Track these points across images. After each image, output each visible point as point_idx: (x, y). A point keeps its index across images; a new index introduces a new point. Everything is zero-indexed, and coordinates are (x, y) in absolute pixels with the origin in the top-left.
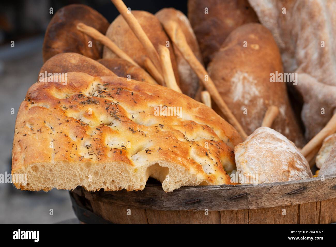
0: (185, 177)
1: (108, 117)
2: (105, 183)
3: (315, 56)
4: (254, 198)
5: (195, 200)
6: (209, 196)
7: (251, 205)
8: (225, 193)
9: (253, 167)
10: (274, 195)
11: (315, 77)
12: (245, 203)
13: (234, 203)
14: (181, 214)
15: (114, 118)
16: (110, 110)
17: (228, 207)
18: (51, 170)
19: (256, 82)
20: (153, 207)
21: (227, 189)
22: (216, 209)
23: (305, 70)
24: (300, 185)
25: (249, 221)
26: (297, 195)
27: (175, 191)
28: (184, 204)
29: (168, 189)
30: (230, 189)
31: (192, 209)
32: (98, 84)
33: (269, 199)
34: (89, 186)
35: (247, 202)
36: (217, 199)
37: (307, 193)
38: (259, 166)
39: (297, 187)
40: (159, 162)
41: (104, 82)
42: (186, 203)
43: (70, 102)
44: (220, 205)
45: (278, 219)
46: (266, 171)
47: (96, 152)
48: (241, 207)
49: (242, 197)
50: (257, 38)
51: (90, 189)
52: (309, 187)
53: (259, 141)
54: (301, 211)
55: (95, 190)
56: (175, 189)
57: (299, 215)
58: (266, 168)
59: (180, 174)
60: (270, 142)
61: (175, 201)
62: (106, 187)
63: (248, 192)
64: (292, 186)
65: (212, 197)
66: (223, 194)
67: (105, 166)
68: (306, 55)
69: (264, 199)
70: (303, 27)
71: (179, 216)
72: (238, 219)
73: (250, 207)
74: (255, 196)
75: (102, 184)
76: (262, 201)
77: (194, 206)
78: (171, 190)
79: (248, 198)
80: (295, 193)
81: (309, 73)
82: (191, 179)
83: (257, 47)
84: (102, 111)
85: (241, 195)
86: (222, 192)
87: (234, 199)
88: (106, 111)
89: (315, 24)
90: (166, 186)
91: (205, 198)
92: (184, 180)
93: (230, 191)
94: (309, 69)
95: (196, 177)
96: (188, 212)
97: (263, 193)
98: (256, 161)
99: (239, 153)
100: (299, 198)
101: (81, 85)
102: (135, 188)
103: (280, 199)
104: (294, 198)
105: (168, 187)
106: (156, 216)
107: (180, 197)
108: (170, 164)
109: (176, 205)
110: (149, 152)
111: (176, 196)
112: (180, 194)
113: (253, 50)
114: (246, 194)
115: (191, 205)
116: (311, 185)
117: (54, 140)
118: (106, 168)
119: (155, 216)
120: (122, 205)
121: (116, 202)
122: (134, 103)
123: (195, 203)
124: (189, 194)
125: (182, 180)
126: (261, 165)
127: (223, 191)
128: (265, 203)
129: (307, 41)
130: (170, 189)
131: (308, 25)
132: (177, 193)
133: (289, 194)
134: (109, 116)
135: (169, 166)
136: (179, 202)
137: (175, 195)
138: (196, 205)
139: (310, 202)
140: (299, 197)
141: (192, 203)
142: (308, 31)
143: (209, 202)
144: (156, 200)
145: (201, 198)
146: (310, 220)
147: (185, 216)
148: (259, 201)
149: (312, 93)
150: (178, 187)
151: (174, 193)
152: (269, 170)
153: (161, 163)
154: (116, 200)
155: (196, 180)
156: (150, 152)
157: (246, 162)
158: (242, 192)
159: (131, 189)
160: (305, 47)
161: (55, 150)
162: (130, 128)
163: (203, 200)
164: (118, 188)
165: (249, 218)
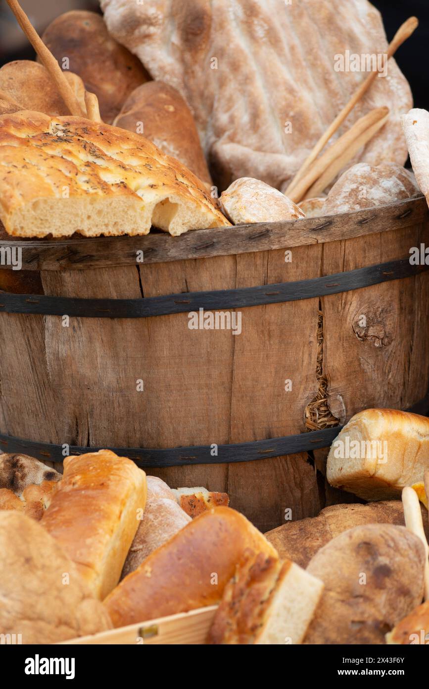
0: (194, 217)
1: (87, 156)
2: (107, 225)
3: (244, 118)
4: (277, 236)
5: (207, 244)
6: (224, 237)
7: (273, 245)
8: (243, 232)
9: (256, 212)
10: (298, 231)
11: (247, 146)
12: (267, 242)
13: (254, 243)
14: (187, 265)
15: (95, 157)
16: (88, 149)
17: (247, 249)
18: (52, 208)
19: (177, 152)
20: (153, 259)
21: (246, 227)
22: (233, 252)
23: (232, 139)
24: (327, 219)
25: (269, 266)
26: (323, 231)
27: (183, 235)
28: (194, 249)
29: (175, 233)
30: (250, 226)
31: (204, 254)
32: (57, 125)
33: (293, 236)
34: (89, 229)
35: (269, 241)
36: (234, 240)
37: (333, 229)
38: (263, 211)
39: (322, 221)
40: (169, 196)
41: (64, 122)
42: (197, 249)
43: (41, 140)
44: (238, 247)
45: (301, 263)
46: (273, 215)
47: (99, 186)
48: (262, 247)
49: (263, 235)
50: (169, 98)
51: (89, 234)
52: (335, 221)
53: (252, 187)
54: (325, 252)
55: (95, 235)
56: (182, 232)
57: (323, 258)
58: (271, 212)
59: (189, 213)
60: (265, 188)
61: (182, 248)
62: (108, 231)
63: (269, 228)
64: (317, 221)
65: (228, 238)
66: (241, 232)
67: (112, 202)
68: (232, 120)
69: (287, 237)
70: (222, 83)
71: (184, 269)
72: (256, 265)
73: (272, 247)
74: (278, 234)
75: (104, 227)
76: (285, 239)
77: (206, 251)
78: (179, 234)
79: (270, 236)
80: (320, 229)
81: (239, 142)
82: (200, 219)
83: (171, 109)
84: (79, 149)
85: (262, 232)
86: (239, 231)
87: (254, 238)
88: (84, 149)
89: (240, 78)
90: (173, 228)
91: (220, 239)
92: (193, 220)
93: (249, 228)
94: (239, 137)
95: (207, 217)
96: (195, 259)
97: (286, 229)
98: (258, 206)
99: (229, 202)
100: (325, 235)
101: (42, 124)
102: (139, 231)
103: (305, 236)
104: (319, 235)
105: (175, 229)
106: (153, 272)
107: (189, 242)
108: (180, 200)
109: (184, 252)
110: (154, 187)
111: (184, 240)
112: (189, 238)
113: (168, 112)
114: (268, 231)
115: (202, 251)
116: (336, 218)
117: (48, 175)
118: (113, 204)
119: (151, 273)
120: (107, 265)
121: (97, 263)
122: (108, 143)
123: (207, 247)
124: (200, 237)
125: (191, 220)
126: (264, 209)
127: (241, 229)
128: (288, 241)
129: (230, 100)
130: (177, 232)
131: (230, 80)
132: (185, 237)
133: (314, 230)
134: (89, 155)
135: (179, 202)
136: (188, 247)
137: (182, 240)
138: (208, 250)
139: (336, 240)
140: (325, 233)
141: (204, 248)
142: (232, 87)
143: (226, 244)
144: (157, 249)
145: (215, 240)
146: (334, 265)
147: (192, 267)
148: (282, 239)
149: (250, 165)
150: (185, 230)
151: (182, 238)
152: (276, 214)
153: (172, 197)
154: (97, 260)
155: (207, 220)
156: (156, 187)
157: (245, 208)
158: (263, 229)
159: (135, 233)
160: (229, 109)
161: (55, 184)
162: (120, 165)
163: (218, 242)
164: (120, 232)
165: (269, 263)
